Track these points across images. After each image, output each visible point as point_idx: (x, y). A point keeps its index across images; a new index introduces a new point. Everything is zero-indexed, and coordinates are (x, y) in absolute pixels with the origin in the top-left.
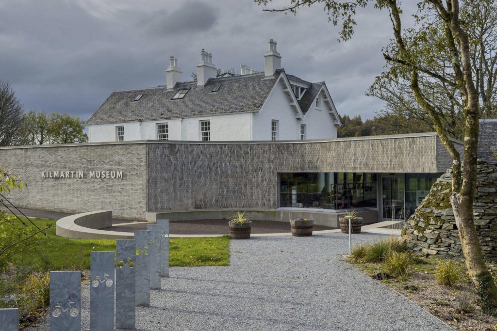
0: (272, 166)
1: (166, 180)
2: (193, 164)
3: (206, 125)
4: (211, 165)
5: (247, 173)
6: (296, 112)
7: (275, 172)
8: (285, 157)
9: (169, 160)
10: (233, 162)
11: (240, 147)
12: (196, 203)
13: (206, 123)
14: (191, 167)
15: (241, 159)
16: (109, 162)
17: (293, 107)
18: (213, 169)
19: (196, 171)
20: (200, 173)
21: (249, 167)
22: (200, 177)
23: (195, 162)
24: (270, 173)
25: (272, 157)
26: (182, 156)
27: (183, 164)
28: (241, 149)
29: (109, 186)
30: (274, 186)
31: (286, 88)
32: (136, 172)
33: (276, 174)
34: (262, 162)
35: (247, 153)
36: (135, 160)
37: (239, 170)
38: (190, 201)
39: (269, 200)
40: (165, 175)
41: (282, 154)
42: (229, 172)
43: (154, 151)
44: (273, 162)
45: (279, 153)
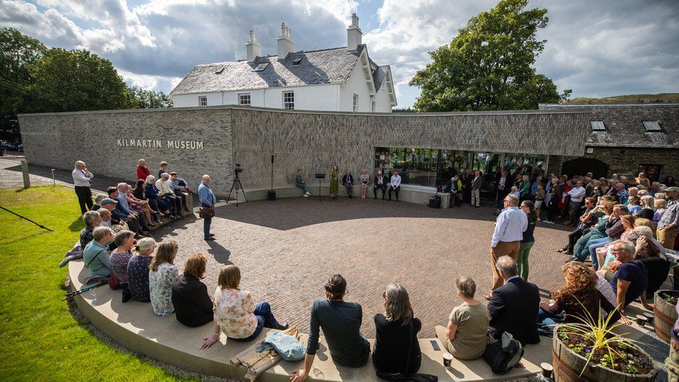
0: (369, 140)
1: (255, 153)
2: (284, 135)
3: (289, 96)
4: (304, 136)
5: (342, 146)
6: (371, 89)
7: (372, 146)
8: (384, 131)
9: (259, 129)
10: (328, 134)
11: (335, 118)
12: (288, 178)
13: (289, 94)
14: (282, 138)
15: (336, 131)
16: (189, 130)
17: (369, 84)
18: (307, 141)
19: (288, 143)
20: (293, 146)
21: (344, 140)
22: (292, 149)
23: (287, 134)
24: (367, 147)
25: (369, 130)
26: (273, 126)
27: (274, 135)
28: (336, 121)
29: (190, 158)
30: (370, 161)
31: (366, 64)
32: (220, 143)
33: (372, 149)
34: (358, 135)
35: (343, 125)
36: (218, 129)
37: (333, 143)
38: (282, 176)
40: (254, 147)
41: (381, 127)
42: (323, 145)
43: (241, 120)
44: (370, 135)
45: (377, 127)
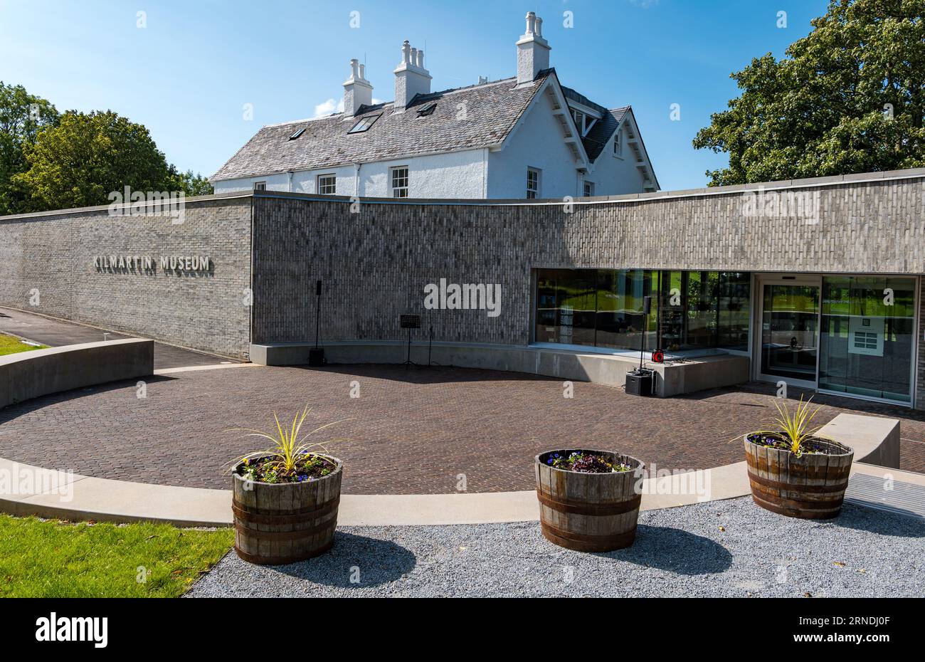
0: (521, 254)
1: (295, 277)
2: (354, 245)
3: (401, 175)
4: (393, 248)
5: (467, 267)
6: (576, 156)
7: (527, 267)
8: (550, 236)
9: (303, 234)
10: (440, 244)
11: (454, 211)
12: (359, 327)
13: (402, 171)
14: (350, 251)
15: (457, 237)
16: (191, 238)
17: (571, 146)
18: (398, 257)
19: (360, 260)
20: (370, 265)
21: (472, 255)
22: (369, 271)
23: (360, 242)
24: (517, 268)
25: (522, 235)
26: (331, 228)
27: (334, 244)
28: (456, 217)
30: (524, 296)
31: (558, 108)
32: (233, 258)
33: (528, 272)
34: (499, 245)
35: (470, 224)
36: (232, 233)
37: (451, 261)
38: (347, 323)
39: (513, 326)
40: (293, 267)
41: (543, 227)
42: (431, 264)
43: (269, 216)
44: (523, 245)
45: (536, 226)
